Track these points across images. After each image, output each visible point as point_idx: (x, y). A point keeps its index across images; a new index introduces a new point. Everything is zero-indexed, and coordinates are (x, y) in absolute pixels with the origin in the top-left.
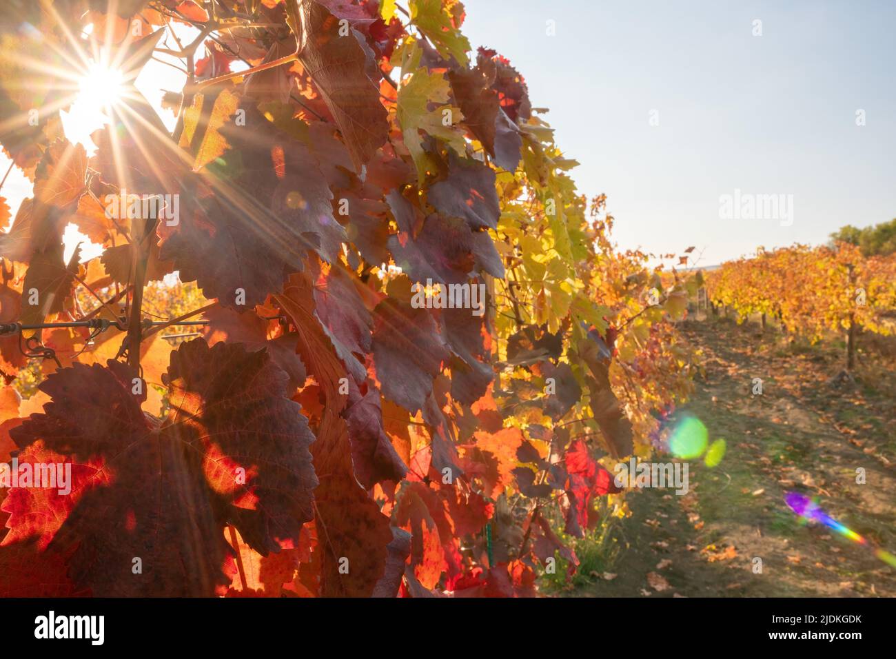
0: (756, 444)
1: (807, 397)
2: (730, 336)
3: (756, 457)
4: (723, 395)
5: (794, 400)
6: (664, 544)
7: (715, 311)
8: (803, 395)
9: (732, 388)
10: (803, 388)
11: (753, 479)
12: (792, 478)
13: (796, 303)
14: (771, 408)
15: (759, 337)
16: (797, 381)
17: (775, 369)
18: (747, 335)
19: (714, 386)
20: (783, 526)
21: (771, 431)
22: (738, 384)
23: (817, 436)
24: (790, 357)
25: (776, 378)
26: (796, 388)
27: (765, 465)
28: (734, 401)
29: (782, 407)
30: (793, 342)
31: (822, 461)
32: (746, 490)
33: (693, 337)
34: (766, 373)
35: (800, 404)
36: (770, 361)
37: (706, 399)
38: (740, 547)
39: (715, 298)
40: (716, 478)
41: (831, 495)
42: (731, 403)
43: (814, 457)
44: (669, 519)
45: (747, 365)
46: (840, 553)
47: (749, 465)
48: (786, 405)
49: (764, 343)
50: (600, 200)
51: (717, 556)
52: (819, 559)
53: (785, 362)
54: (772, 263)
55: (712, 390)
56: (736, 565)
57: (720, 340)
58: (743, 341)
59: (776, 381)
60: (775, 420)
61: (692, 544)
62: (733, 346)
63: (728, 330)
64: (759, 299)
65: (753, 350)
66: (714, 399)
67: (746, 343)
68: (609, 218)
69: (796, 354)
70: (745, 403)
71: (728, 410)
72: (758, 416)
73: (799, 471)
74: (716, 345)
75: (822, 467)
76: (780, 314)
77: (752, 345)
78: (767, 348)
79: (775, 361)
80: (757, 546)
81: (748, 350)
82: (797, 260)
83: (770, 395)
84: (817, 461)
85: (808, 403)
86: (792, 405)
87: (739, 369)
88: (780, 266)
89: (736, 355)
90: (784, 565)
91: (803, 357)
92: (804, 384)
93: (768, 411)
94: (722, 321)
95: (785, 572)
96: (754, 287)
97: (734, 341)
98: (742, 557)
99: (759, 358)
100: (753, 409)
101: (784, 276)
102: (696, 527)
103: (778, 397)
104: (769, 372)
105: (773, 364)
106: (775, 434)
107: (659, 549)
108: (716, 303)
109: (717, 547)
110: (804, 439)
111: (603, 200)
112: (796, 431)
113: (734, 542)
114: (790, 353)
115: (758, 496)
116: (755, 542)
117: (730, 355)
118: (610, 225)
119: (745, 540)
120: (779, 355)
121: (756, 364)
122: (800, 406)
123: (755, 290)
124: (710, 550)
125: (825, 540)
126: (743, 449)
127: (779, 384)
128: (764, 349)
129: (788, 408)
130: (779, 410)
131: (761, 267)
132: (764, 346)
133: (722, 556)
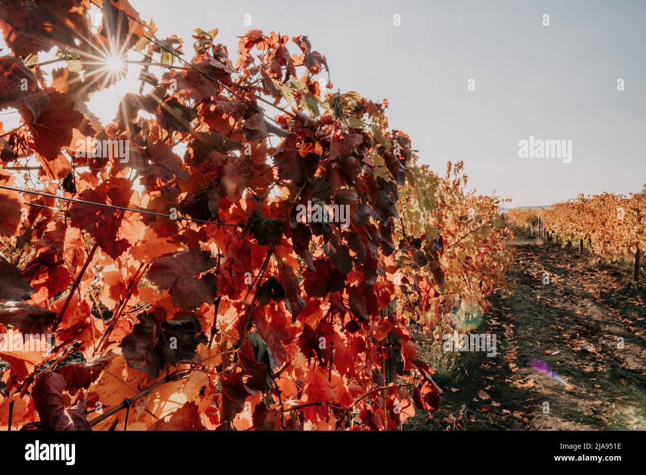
0: (562, 326)
1: (604, 299)
2: (558, 256)
3: (560, 334)
4: (545, 295)
5: (594, 300)
6: (491, 378)
7: (550, 239)
8: (601, 297)
9: (552, 291)
10: (602, 293)
11: (555, 346)
12: (582, 347)
13: (601, 234)
14: (577, 305)
15: (578, 257)
16: (598, 288)
17: (585, 280)
18: (570, 256)
19: (539, 289)
20: (568, 372)
21: (574, 319)
22: (557, 288)
23: (605, 323)
24: (597, 272)
25: (584, 285)
26: (597, 292)
27: (565, 338)
28: (552, 299)
29: (585, 304)
30: (600, 262)
31: (605, 338)
32: (548, 352)
33: (532, 255)
34: (578, 282)
35: (598, 303)
36: (582, 274)
37: (533, 297)
38: (538, 381)
39: (550, 229)
40: (531, 344)
41: (605, 357)
42: (550, 300)
43: (600, 336)
44: (496, 365)
45: (566, 276)
46: (600, 388)
47: (554, 338)
48: (588, 303)
49: (580, 262)
50: (460, 165)
51: (523, 385)
52: (585, 389)
53: (592, 275)
54: (587, 206)
55: (538, 291)
56: (533, 390)
57: (550, 258)
58: (566, 260)
59: (584, 287)
60: (578, 312)
61: (509, 379)
62: (558, 263)
63: (557, 252)
64: (577, 230)
65: (572, 266)
66: (538, 297)
67: (567, 261)
68: (465, 177)
69: (601, 270)
70: (559, 301)
71: (547, 304)
72: (567, 309)
73: (587, 343)
74: (546, 262)
75: (604, 342)
76: (590, 242)
77: (571, 263)
78: (582, 265)
79: (586, 274)
80: (548, 381)
81: (569, 266)
82: (604, 204)
83: (578, 296)
84: (601, 338)
85: (603, 302)
86: (592, 303)
87: (560, 278)
88: (592, 208)
89: (559, 269)
90: (562, 391)
91: (605, 272)
92: (603, 290)
93: (574, 306)
94: (553, 246)
95: (562, 395)
96: (573, 222)
97: (560, 259)
98: (538, 386)
99: (575, 272)
100: (564, 305)
101: (594, 216)
102: (513, 370)
103: (583, 298)
104: (580, 282)
105: (584, 276)
106: (576, 321)
107: (488, 380)
108: (550, 232)
109: (524, 381)
110: (596, 325)
111: (462, 165)
112: (591, 320)
113: (534, 379)
114: (597, 270)
115: (556, 355)
116: (548, 379)
117: (555, 269)
118: (466, 181)
119: (542, 377)
120: (590, 270)
121: (572, 275)
122: (597, 304)
123: (574, 224)
124: (519, 382)
125: (592, 381)
126: (553, 329)
127: (586, 289)
128: (580, 266)
129: (589, 305)
130: (582, 306)
131: (579, 208)
132: (580, 264)
133: (526, 385)
